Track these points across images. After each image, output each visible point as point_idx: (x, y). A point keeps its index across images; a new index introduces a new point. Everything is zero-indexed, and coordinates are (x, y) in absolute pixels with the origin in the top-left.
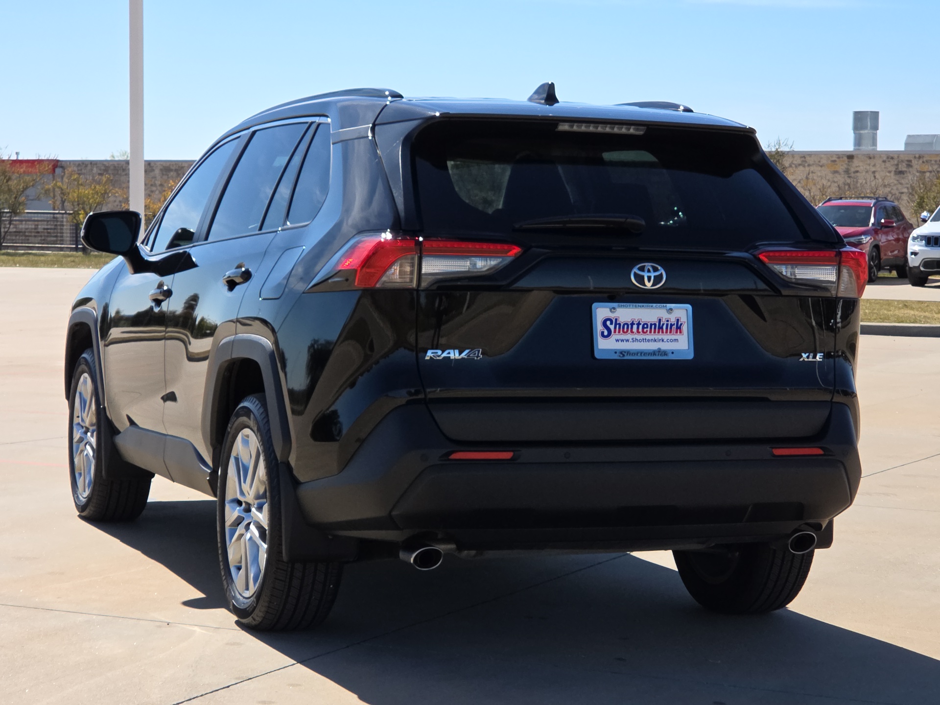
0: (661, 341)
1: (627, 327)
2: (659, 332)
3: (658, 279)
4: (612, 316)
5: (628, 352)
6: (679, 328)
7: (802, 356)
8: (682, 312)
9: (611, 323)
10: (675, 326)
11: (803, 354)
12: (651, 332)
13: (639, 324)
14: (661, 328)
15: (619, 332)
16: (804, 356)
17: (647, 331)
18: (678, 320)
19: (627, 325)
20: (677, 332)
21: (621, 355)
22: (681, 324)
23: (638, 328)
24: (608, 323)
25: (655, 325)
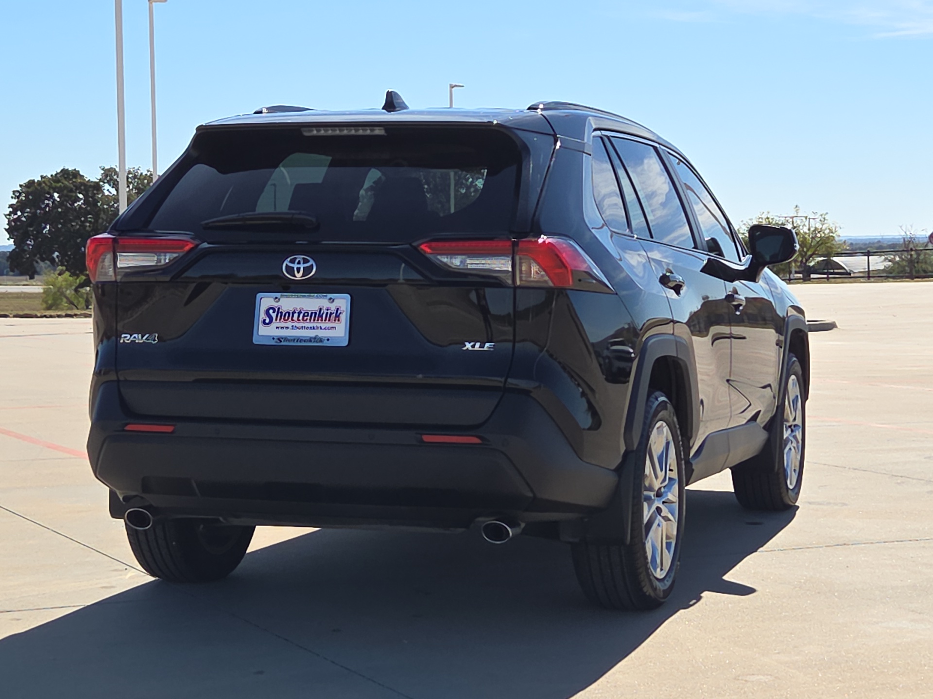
0: (319, 328)
1: (288, 316)
2: (318, 320)
3: (307, 270)
4: (275, 305)
5: (286, 339)
6: (338, 316)
7: (465, 346)
8: (342, 302)
9: (274, 312)
10: (334, 315)
11: (467, 344)
12: (310, 320)
13: (299, 313)
14: (321, 316)
15: (280, 320)
16: (468, 346)
17: (307, 319)
18: (338, 309)
19: (289, 313)
20: (335, 320)
21: (279, 341)
22: (340, 313)
23: (299, 316)
24: (271, 311)
25: (316, 313)
